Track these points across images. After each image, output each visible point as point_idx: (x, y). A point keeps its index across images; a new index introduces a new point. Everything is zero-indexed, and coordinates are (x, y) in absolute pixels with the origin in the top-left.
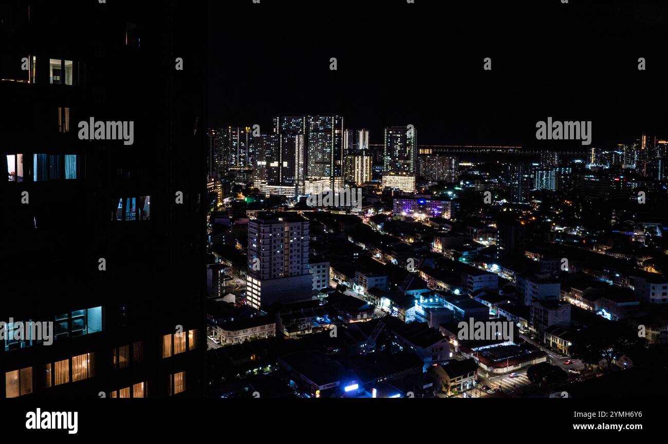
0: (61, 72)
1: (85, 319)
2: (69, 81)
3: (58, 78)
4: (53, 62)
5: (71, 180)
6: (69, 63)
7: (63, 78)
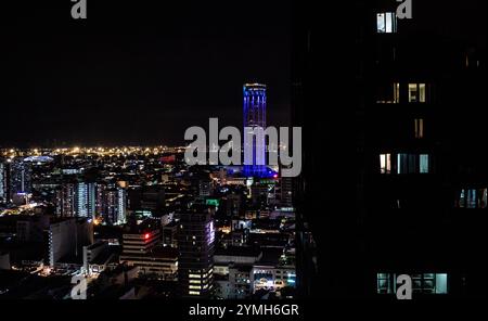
0: (416, 93)
1: (434, 281)
2: (423, 99)
3: (414, 98)
4: (411, 86)
5: (424, 174)
6: (422, 86)
7: (418, 98)
